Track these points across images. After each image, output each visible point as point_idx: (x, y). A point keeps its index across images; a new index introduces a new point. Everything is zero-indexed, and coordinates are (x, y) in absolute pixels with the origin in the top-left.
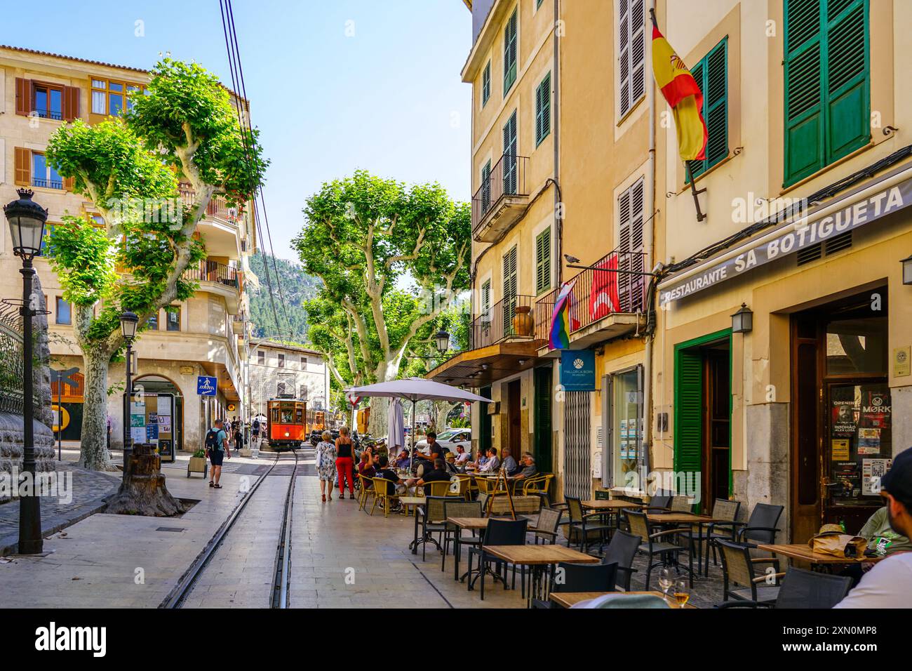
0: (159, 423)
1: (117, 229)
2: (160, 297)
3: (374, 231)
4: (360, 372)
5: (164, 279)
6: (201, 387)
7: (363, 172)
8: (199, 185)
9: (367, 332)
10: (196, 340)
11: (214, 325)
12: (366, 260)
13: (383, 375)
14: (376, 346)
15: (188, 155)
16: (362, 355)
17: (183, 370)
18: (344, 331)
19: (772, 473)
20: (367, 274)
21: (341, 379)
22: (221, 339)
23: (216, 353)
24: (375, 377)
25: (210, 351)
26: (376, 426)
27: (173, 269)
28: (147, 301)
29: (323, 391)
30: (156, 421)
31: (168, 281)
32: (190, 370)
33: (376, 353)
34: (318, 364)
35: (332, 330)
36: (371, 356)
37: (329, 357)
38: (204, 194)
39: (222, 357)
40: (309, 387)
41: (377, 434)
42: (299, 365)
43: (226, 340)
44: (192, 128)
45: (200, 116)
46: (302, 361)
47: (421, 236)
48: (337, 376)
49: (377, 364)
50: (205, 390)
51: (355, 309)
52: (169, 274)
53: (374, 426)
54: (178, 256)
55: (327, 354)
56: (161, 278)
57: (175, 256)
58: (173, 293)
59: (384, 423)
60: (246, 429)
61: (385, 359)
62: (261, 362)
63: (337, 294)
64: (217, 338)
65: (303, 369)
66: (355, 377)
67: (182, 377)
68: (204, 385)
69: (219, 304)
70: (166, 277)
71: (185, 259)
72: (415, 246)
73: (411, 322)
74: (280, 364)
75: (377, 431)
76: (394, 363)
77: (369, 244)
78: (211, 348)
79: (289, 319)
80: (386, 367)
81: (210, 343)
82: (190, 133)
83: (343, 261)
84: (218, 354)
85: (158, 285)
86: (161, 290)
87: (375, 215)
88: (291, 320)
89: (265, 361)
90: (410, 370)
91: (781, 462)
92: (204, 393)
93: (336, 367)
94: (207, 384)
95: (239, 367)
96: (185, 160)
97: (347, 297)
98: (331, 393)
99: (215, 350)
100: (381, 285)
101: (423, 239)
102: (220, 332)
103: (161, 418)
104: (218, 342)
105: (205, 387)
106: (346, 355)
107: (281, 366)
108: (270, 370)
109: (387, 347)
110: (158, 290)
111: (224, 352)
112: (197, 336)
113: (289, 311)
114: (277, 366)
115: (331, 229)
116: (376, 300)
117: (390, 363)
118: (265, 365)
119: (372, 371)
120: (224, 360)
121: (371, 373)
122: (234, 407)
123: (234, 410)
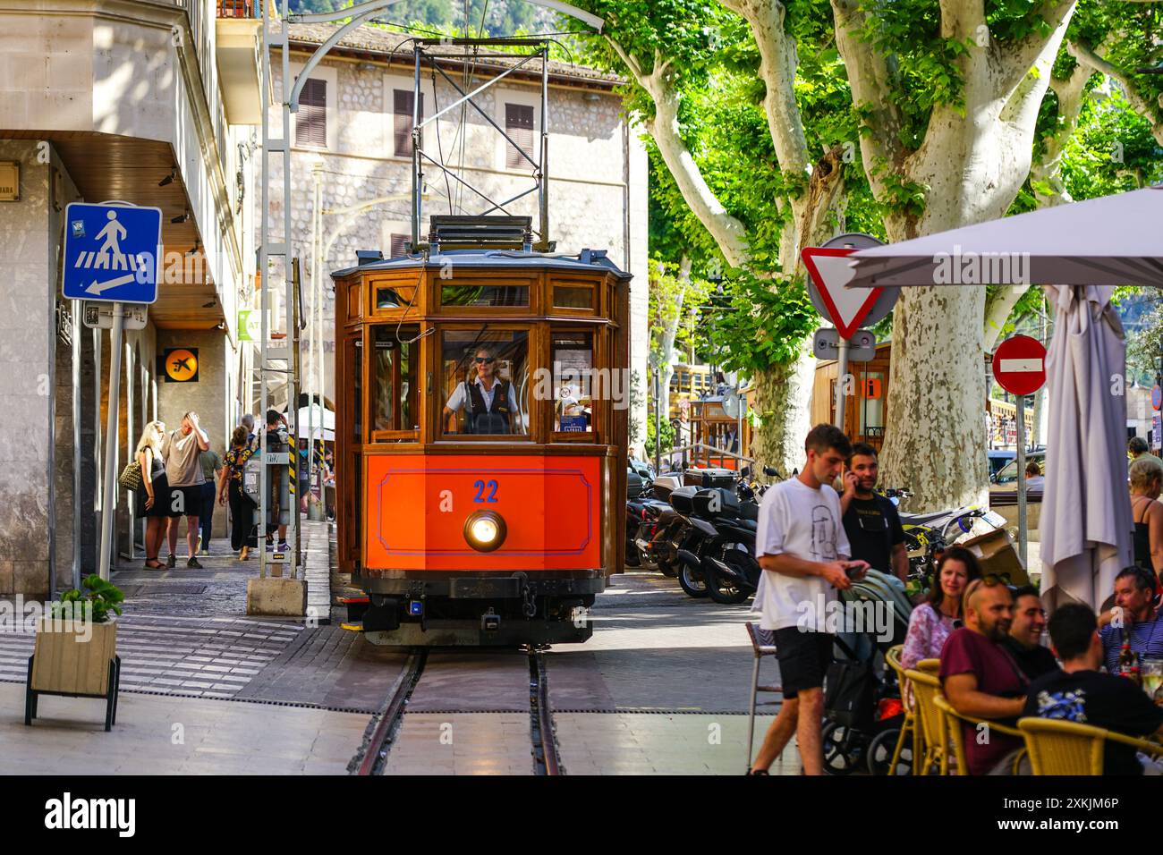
4: (824, 167)
6: (84, 260)
13: (957, 180)
16: (842, 73)
21: (716, 206)
23: (130, 88)
24: (912, 187)
26: (924, 449)
32: (7, 178)
33: (917, 66)
34: (591, 136)
36: (891, 83)
37: (655, 94)
39: (157, 106)
41: (928, 490)
42: (498, 143)
43: (177, 22)
46: (511, 123)
48: (694, 192)
49: (920, 122)
50: (102, 275)
53: (911, 447)
55: (642, 82)
59: (963, 429)
60: (275, 472)
61: (967, 94)
62: (313, 132)
66: (798, 191)
68: (96, 247)
74: (400, 138)
75: (925, 476)
76: (1012, 116)
78: (106, 63)
80: (967, 134)
81: (102, 36)
84: (141, 90)
89: (331, 126)
90: (1073, 150)
92: (95, 288)
93: (689, 144)
94: (112, 242)
95: (220, 156)
98: (653, 284)
104: (139, 34)
105: (102, 258)
106: (748, 80)
107: (408, 146)
108: (356, 172)
109: (977, 29)
111: (167, 80)
117: (990, 117)
118: (330, 147)
119: (899, 161)
120: (167, 116)
121: (888, 168)
122: (192, 363)
123: (195, 379)
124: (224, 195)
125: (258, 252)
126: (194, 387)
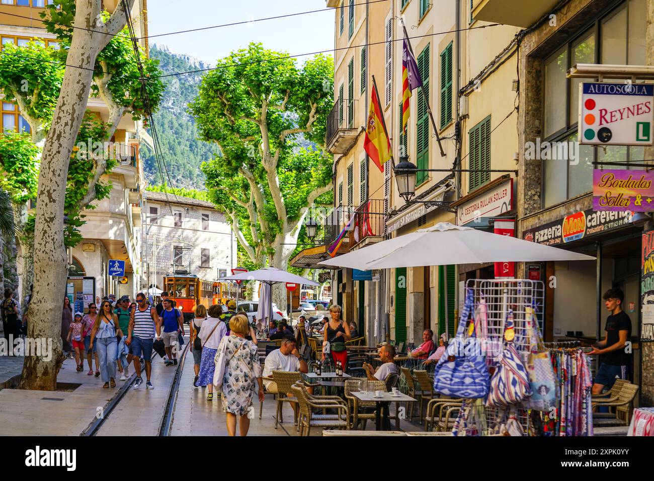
0: (84, 300)
1: (42, 134)
2: (83, 198)
3: (268, 105)
5: (85, 184)
6: (112, 269)
7: (256, 45)
8: (112, 106)
9: (265, 202)
10: (98, 218)
11: (114, 204)
12: (261, 132)
13: (281, 248)
14: (273, 218)
15: (104, 84)
17: (86, 247)
18: (245, 194)
19: (414, 327)
20: (263, 146)
22: (121, 217)
23: (116, 231)
24: (272, 249)
25: (112, 229)
27: (93, 177)
28: (73, 203)
29: (230, 255)
30: (81, 299)
31: (89, 186)
32: (92, 247)
33: (274, 225)
34: (223, 222)
35: (232, 194)
36: (269, 228)
37: (233, 218)
38: (116, 114)
40: (212, 253)
42: (199, 225)
43: (125, 217)
44: (108, 64)
45: (115, 55)
46: (203, 219)
47: (313, 111)
48: (243, 240)
49: (274, 236)
50: (115, 272)
51: (253, 178)
52: (90, 180)
54: (97, 165)
55: (231, 215)
56: (83, 183)
57: (95, 165)
58: (92, 194)
61: (283, 231)
63: (234, 164)
64: (118, 216)
65: (205, 229)
66: (257, 246)
67: (84, 253)
68: (114, 267)
69: (119, 183)
70: (88, 183)
71: (102, 167)
72: (307, 119)
73: (308, 193)
74: (176, 224)
76: (293, 235)
77: (263, 118)
78: (112, 226)
79: (188, 143)
80: (283, 238)
81: (111, 222)
82: (106, 68)
83: (238, 132)
84: (118, 231)
85: (81, 189)
86: (84, 193)
87: (268, 91)
88: (191, 146)
89: (159, 220)
91: (419, 322)
92: (114, 274)
93: (241, 230)
94: (117, 266)
95: (133, 237)
96: (101, 87)
97: (244, 165)
99: (115, 228)
100: (276, 156)
101: (315, 113)
102: (119, 210)
103: (86, 296)
104: (117, 220)
105: (115, 269)
109: (285, 218)
110: (81, 194)
111: (123, 229)
112: (99, 215)
113: (189, 133)
114: (173, 226)
115: (225, 105)
116: (272, 173)
117: (288, 235)
118: (158, 224)
119: (270, 244)
120: (123, 236)
121: (268, 245)
122: (126, 279)
123: (127, 283)
124: (133, 245)
125: (141, 253)
126: (127, 285)
